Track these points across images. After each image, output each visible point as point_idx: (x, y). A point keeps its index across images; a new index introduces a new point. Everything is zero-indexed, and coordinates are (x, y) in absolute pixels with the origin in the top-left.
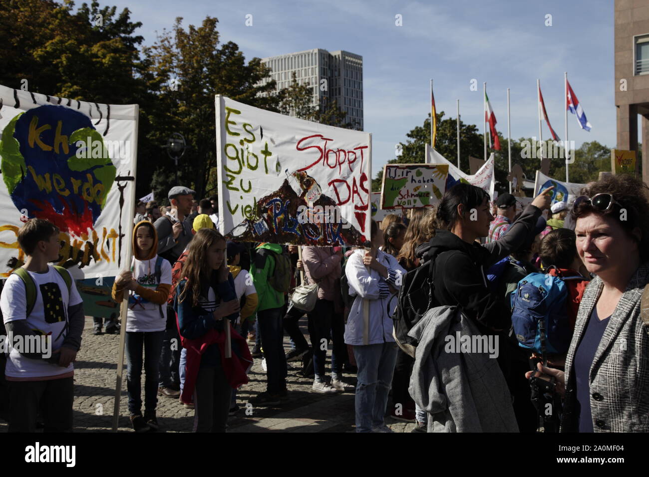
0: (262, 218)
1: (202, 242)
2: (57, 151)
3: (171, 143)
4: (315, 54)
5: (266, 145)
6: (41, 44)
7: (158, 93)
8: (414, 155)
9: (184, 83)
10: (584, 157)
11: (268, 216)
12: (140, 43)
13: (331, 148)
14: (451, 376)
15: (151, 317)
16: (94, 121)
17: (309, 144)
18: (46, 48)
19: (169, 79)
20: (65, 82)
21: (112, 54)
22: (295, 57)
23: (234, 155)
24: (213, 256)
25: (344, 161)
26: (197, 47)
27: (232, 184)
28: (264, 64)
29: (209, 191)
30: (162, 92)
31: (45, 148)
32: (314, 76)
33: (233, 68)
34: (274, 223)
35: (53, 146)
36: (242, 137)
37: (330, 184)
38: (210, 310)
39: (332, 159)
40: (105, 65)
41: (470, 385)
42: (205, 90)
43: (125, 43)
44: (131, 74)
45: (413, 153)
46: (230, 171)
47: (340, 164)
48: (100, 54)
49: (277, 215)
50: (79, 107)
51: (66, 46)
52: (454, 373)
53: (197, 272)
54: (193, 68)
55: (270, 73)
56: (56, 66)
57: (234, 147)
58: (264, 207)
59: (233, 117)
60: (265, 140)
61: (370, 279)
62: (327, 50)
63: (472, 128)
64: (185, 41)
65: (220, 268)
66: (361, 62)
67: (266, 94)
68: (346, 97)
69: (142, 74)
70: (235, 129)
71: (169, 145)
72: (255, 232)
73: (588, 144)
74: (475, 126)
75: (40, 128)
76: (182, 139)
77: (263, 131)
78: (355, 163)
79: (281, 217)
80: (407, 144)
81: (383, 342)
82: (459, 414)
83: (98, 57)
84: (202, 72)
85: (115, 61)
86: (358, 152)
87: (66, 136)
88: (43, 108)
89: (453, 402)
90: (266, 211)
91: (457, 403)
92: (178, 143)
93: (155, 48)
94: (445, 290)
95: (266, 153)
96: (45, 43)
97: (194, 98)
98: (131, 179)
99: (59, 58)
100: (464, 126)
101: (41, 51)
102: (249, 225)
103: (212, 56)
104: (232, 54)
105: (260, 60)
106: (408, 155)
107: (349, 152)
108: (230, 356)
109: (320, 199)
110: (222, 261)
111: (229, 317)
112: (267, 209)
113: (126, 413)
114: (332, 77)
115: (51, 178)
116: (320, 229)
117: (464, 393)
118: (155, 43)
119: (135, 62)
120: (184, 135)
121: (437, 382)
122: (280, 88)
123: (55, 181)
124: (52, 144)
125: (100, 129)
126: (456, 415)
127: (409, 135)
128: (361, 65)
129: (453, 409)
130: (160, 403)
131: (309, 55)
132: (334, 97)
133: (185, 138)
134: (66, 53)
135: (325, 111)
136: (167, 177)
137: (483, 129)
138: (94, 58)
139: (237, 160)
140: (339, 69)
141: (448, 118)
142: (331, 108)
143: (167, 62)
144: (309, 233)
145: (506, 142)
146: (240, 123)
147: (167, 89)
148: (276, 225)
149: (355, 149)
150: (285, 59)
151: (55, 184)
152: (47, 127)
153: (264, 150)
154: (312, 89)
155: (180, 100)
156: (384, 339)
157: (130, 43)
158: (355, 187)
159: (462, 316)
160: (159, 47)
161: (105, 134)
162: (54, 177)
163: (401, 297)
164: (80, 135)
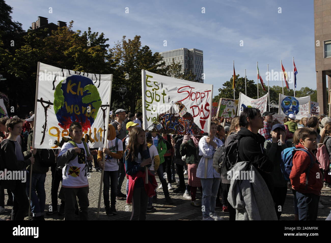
0: (160, 123)
1: (135, 133)
2: (78, 94)
3: (121, 89)
4: (182, 50)
5: (164, 91)
6: (67, 49)
7: (115, 68)
8: (226, 93)
9: (126, 63)
10: (302, 94)
11: (163, 122)
12: (108, 47)
13: (193, 92)
14: (246, 193)
15: (114, 165)
16: (94, 82)
17: (183, 90)
18: (69, 50)
19: (120, 62)
20: (77, 64)
21: (96, 52)
22: (174, 52)
23: (150, 95)
24: (140, 139)
25: (199, 97)
26: (132, 48)
27: (148, 108)
28: (160, 55)
29: (137, 110)
30: (117, 68)
31: (74, 93)
32: (182, 60)
33: (147, 57)
34: (165, 125)
35: (77, 92)
36: (153, 88)
37: (191, 108)
38: (139, 163)
39: (194, 97)
40: (93, 57)
41: (255, 198)
42: (135, 67)
43: (102, 47)
44: (104, 60)
45: (225, 93)
46: (148, 102)
47: (197, 99)
48: (91, 52)
49: (167, 121)
50: (88, 76)
51: (77, 50)
52: (248, 191)
53: (133, 146)
54: (130, 57)
55: (163, 59)
56: (73, 58)
57: (150, 92)
58: (162, 118)
59: (149, 79)
60: (164, 89)
61: (208, 149)
62: (187, 48)
63: (252, 82)
64: (127, 46)
65: (143, 144)
66: (202, 53)
67: (161, 68)
68: (196, 68)
69: (108, 60)
70: (150, 84)
71: (120, 90)
72: (157, 129)
73: (303, 88)
74: (253, 81)
75: (72, 85)
76: (125, 88)
77: (163, 85)
78: (204, 98)
79: (169, 122)
80: (223, 89)
81: (213, 177)
82: (250, 210)
83: (91, 54)
84: (134, 58)
85: (97, 55)
86: (206, 93)
87: (82, 88)
88: (73, 76)
89: (247, 204)
90: (162, 119)
91: (249, 205)
92: (123, 89)
93: (114, 49)
94: (244, 155)
95: (164, 94)
96: (69, 48)
97: (130, 70)
98: (108, 106)
99: (75, 54)
100: (248, 81)
101: (67, 52)
102: (155, 126)
103: (138, 52)
104: (147, 51)
105: (158, 53)
106: (223, 93)
107: (202, 93)
108: (148, 183)
109: (186, 114)
110: (144, 140)
111: (147, 166)
112: (163, 118)
113: (103, 207)
114: (190, 60)
115: (74, 107)
116: (184, 128)
117: (252, 200)
118: (114, 47)
119: (106, 55)
120: (126, 86)
121: (240, 196)
122: (167, 65)
123: (75, 108)
124: (76, 91)
125: (96, 85)
126: (249, 211)
127: (224, 85)
128: (202, 54)
129: (247, 208)
130: (117, 203)
131: (179, 51)
132: (191, 69)
133: (126, 87)
134: (77, 53)
135: (187, 75)
136: (119, 104)
137: (257, 82)
138: (89, 54)
139: (151, 97)
140: (193, 57)
141: (241, 78)
142: (189, 73)
143: (119, 55)
144: (180, 129)
145: (267, 88)
146: (153, 82)
147: (119, 66)
148: (166, 125)
149: (205, 92)
150: (169, 53)
151: (75, 110)
152: (74, 84)
153: (163, 93)
154: (181, 65)
155: (124, 71)
156: (214, 176)
157: (103, 47)
158: (202, 109)
159: (251, 166)
160: (116, 49)
161: (98, 87)
162: (75, 106)
163: (224, 157)
164: (88, 87)
